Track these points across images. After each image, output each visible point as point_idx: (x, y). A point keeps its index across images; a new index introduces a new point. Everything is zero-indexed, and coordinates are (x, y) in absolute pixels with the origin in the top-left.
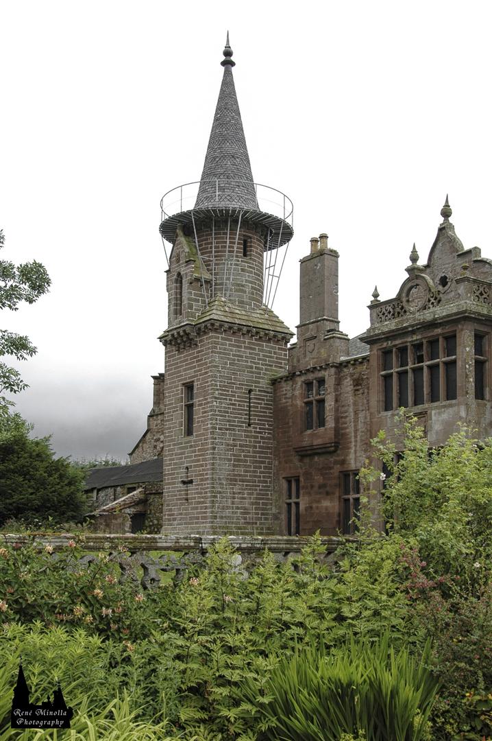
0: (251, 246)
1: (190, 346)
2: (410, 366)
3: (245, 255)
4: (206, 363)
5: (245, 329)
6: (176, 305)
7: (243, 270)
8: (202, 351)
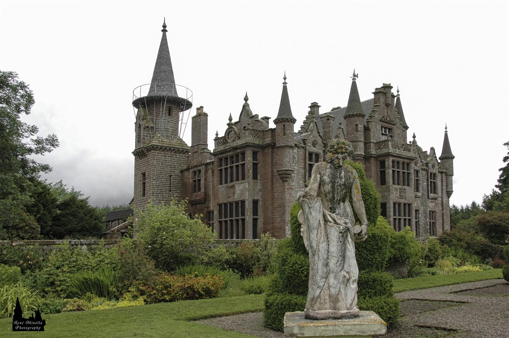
0: (172, 111)
1: (144, 157)
2: (229, 165)
3: (169, 115)
4: (150, 164)
5: (168, 148)
6: (139, 138)
7: (168, 122)
8: (149, 159)
